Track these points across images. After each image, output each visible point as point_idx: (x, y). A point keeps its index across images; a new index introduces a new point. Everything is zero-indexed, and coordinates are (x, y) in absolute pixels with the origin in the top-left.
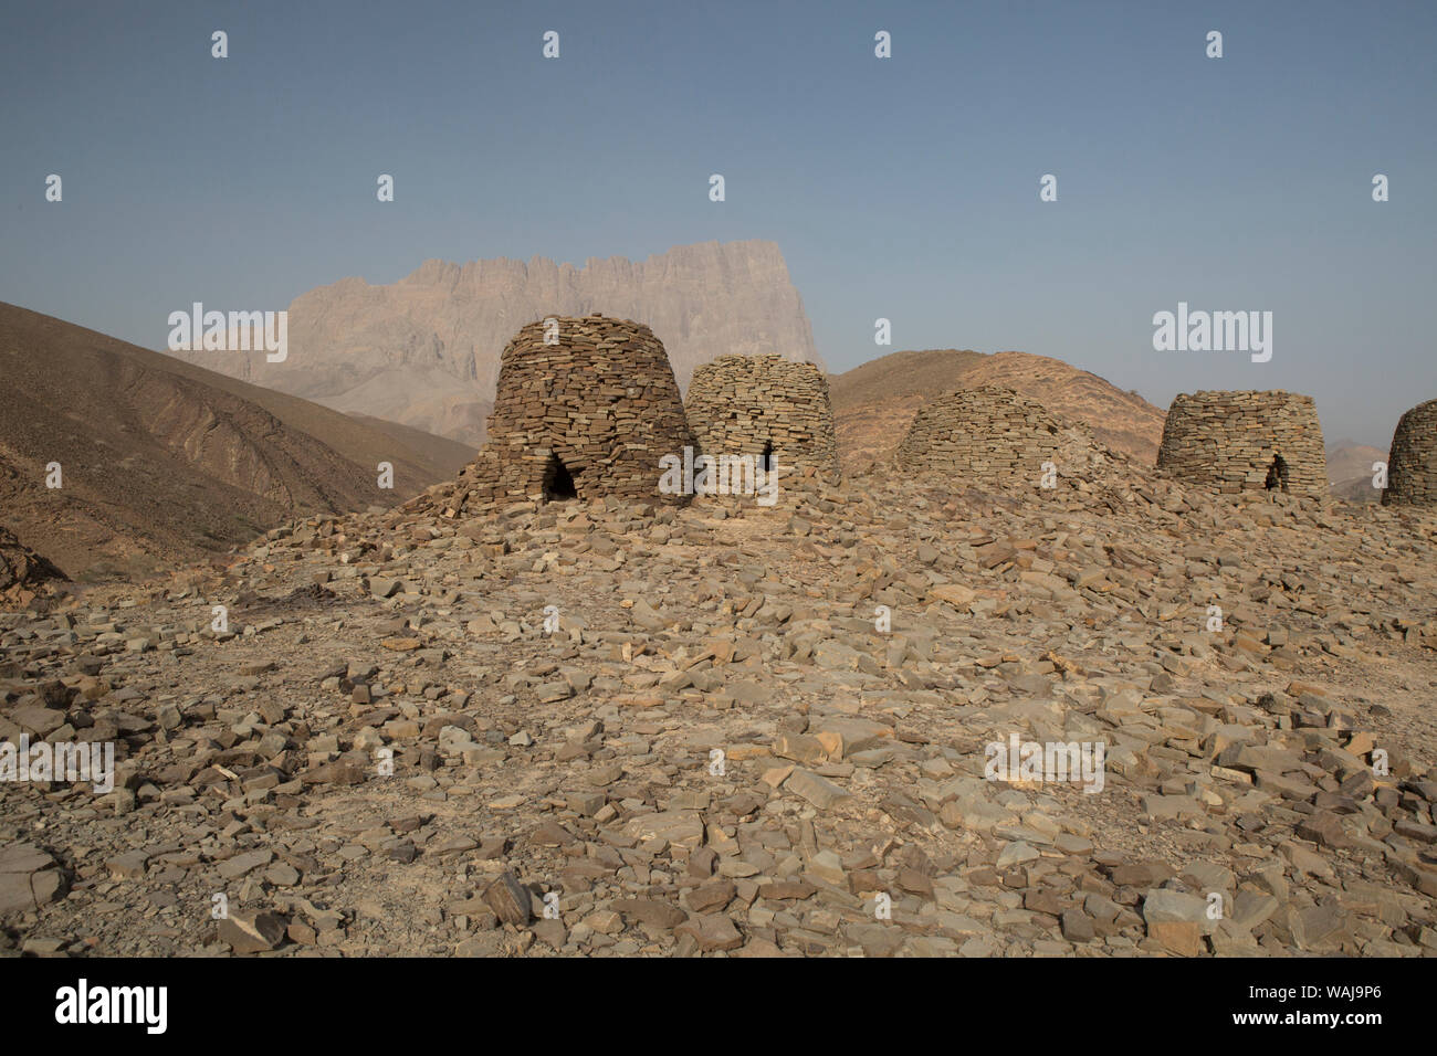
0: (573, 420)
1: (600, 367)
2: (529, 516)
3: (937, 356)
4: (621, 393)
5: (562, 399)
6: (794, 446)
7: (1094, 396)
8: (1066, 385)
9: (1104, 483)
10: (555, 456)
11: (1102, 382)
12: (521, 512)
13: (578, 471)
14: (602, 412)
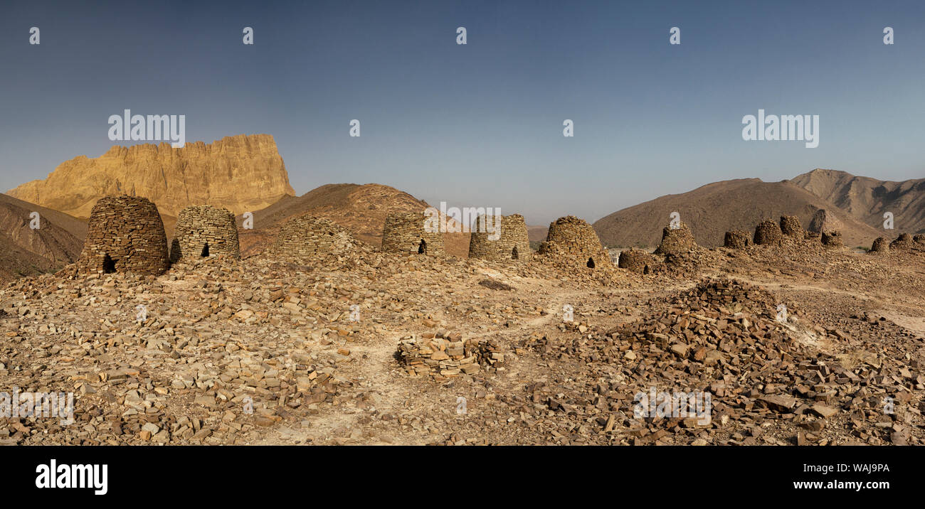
0: (114, 239)
1: (126, 217)
2: (95, 280)
3: (339, 187)
4: (134, 227)
5: (110, 231)
6: (217, 246)
7: (406, 202)
8: (395, 198)
9: (349, 257)
10: (107, 254)
11: (410, 196)
12: (93, 279)
13: (116, 261)
14: (126, 236)
